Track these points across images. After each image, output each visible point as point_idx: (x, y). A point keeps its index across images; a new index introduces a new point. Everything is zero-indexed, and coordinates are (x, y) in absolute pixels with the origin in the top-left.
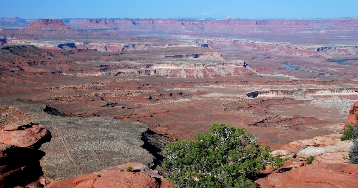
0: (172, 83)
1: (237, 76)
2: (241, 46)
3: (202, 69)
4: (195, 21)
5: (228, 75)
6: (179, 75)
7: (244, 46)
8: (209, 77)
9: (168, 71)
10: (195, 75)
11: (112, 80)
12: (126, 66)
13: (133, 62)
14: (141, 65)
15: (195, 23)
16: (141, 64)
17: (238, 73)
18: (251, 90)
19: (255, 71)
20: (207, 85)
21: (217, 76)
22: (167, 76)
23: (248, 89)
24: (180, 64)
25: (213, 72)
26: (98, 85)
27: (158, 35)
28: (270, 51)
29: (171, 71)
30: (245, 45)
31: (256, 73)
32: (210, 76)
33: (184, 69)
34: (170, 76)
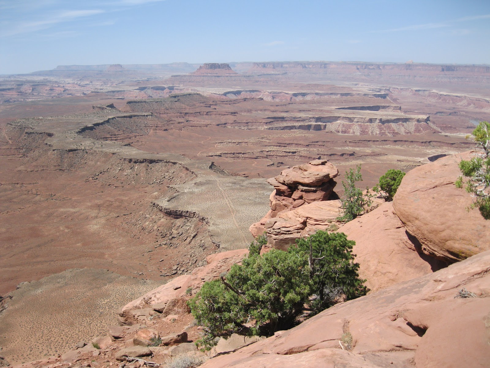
0: (344, 140)
1: (418, 134)
2: (423, 97)
3: (378, 125)
4: (372, 65)
5: (407, 133)
6: (351, 131)
7: (427, 97)
8: (386, 135)
9: (339, 126)
10: (370, 132)
11: (279, 135)
12: (295, 118)
13: (302, 114)
14: (310, 118)
15: (372, 67)
16: (310, 116)
17: (419, 131)
18: (434, 153)
19: (439, 130)
20: (383, 144)
21: (395, 134)
22: (338, 132)
23: (430, 152)
24: (353, 117)
25: (390, 128)
26: (263, 140)
27: (330, 81)
28: (457, 104)
29: (343, 125)
30: (429, 96)
31: (440, 131)
32: (387, 133)
33: (358, 124)
34: (342, 132)
